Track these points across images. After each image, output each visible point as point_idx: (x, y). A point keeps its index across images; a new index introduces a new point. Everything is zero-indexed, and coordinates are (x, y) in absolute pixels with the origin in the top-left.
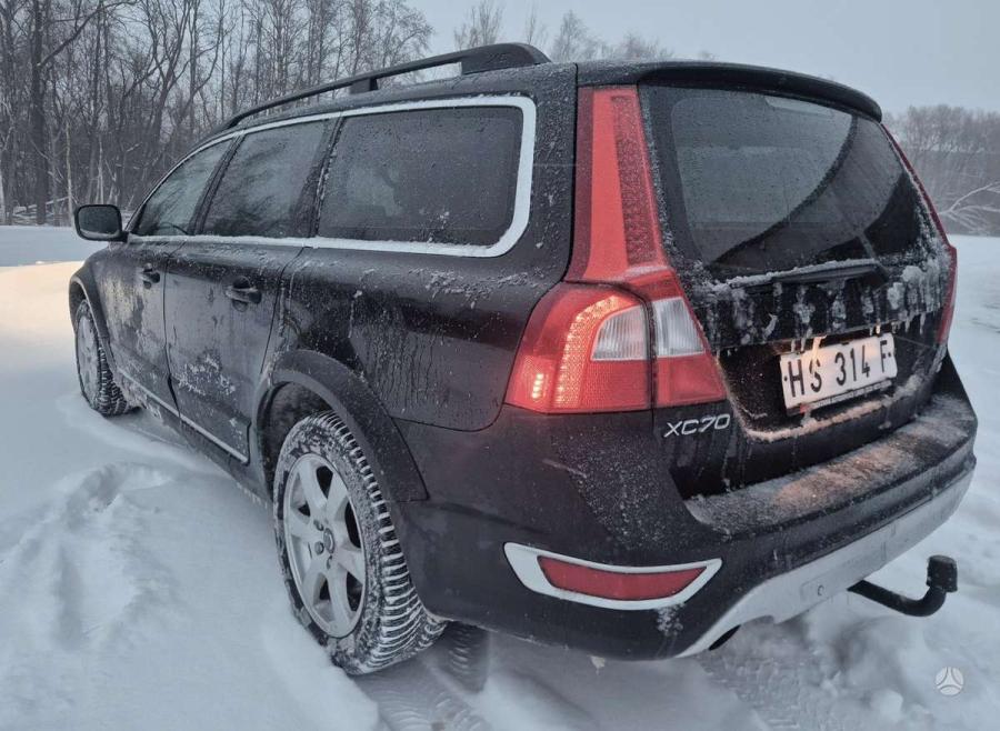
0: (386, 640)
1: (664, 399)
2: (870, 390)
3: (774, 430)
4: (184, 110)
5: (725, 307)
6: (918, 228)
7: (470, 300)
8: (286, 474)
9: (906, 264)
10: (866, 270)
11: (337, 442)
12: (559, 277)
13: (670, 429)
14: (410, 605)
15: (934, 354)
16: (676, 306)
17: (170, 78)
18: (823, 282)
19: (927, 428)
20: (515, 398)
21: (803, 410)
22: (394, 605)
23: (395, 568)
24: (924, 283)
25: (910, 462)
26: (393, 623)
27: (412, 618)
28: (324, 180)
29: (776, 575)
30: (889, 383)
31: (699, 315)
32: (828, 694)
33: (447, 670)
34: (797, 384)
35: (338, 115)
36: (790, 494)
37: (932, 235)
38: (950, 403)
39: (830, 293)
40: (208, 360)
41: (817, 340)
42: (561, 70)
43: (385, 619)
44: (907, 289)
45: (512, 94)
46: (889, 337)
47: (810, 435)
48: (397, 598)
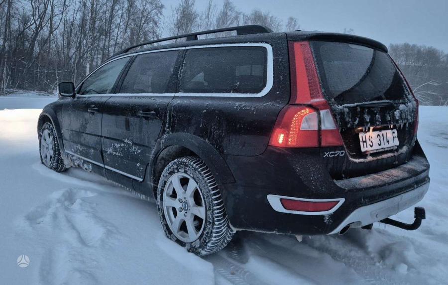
0: (214, 239)
1: (323, 144)
2: (390, 149)
3: (359, 159)
4: (45, 41)
5: (342, 113)
6: (404, 92)
7: (254, 111)
8: (165, 182)
9: (400, 104)
10: (386, 104)
11: (192, 166)
12: (287, 103)
13: (325, 154)
14: (223, 226)
15: (412, 139)
16: (327, 112)
17: (40, 27)
18: (372, 108)
19: (411, 165)
20: (273, 143)
21: (367, 153)
22: (218, 225)
23: (218, 211)
24: (407, 111)
25: (406, 175)
26: (217, 232)
27: (223, 231)
28: (181, 71)
29: (363, 206)
30: (396, 148)
31: (334, 116)
32: (379, 267)
33: (231, 257)
34: (365, 144)
35: (184, 48)
36: (365, 181)
37: (409, 94)
38: (419, 158)
39: (375, 112)
40: (126, 141)
41: (372, 128)
42: (280, 35)
43: (214, 231)
44: (401, 113)
45: (261, 43)
46: (395, 131)
47: (370, 162)
48: (219, 223)
